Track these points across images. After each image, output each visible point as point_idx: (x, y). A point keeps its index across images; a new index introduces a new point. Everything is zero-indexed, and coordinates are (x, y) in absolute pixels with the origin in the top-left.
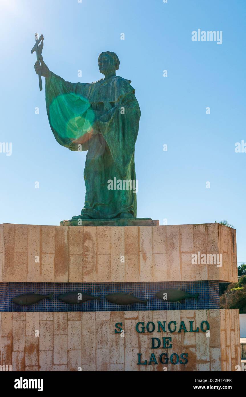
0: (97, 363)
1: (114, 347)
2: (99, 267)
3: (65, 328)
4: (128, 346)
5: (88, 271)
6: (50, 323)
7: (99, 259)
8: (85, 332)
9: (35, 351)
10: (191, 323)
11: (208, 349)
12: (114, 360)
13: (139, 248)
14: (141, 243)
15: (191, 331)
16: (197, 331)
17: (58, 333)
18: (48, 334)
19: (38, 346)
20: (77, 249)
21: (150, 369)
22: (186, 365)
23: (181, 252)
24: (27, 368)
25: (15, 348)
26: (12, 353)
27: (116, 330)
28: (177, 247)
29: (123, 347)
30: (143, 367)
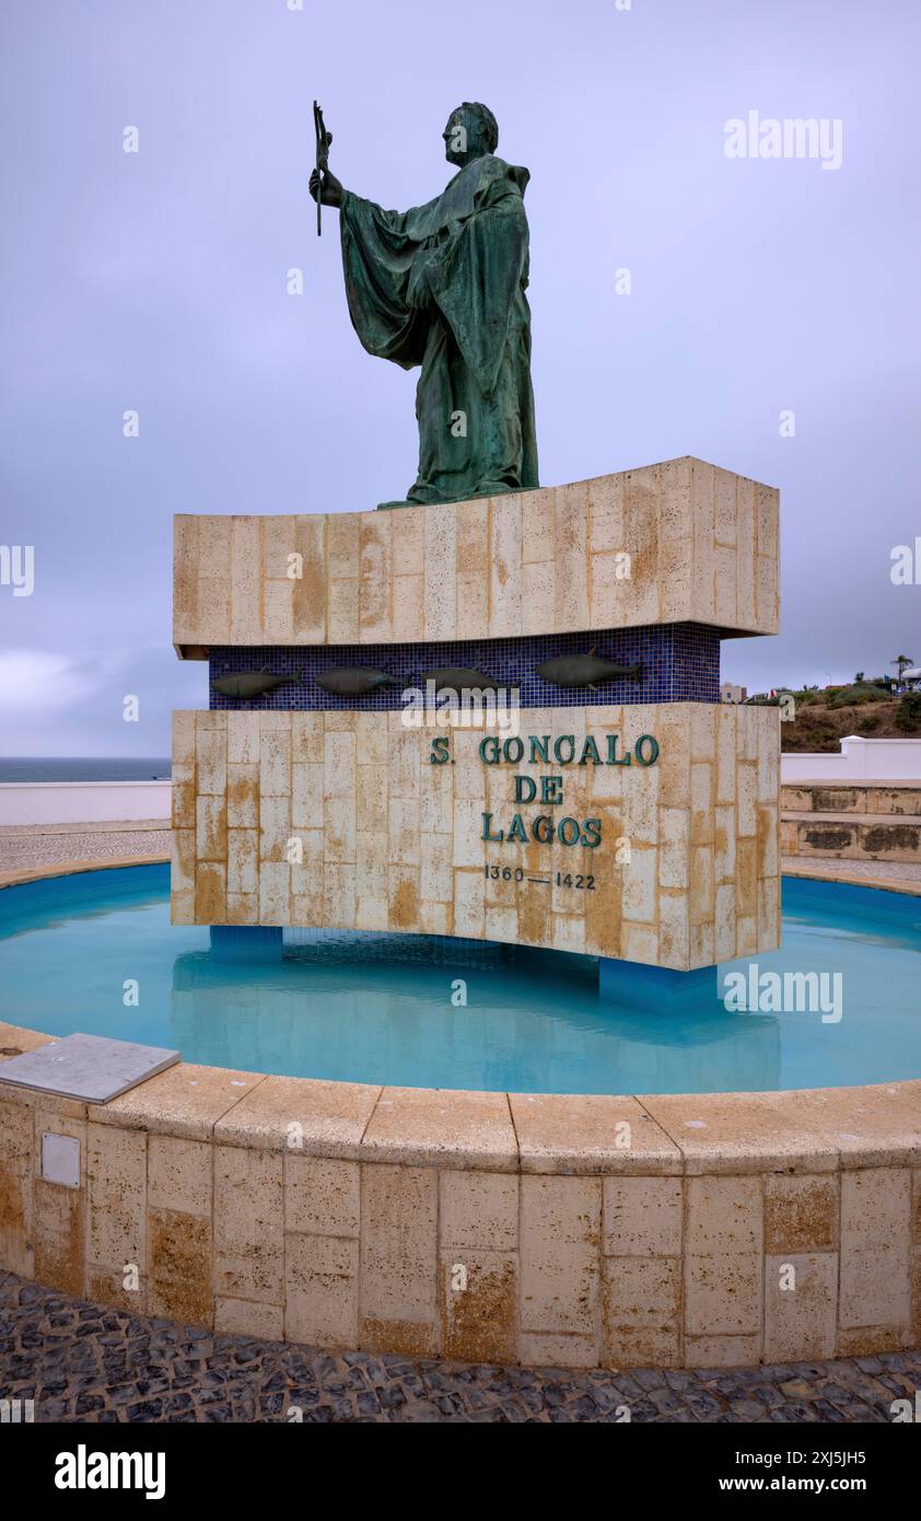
0: (392, 829)
1: (429, 795)
2: (397, 605)
3: (318, 749)
4: (462, 793)
5: (371, 616)
6: (283, 736)
7: (396, 587)
8: (364, 759)
9: (250, 796)
10: (612, 739)
11: (652, 814)
12: (429, 825)
13: (489, 554)
14: (494, 539)
15: (613, 762)
16: (626, 763)
17: (302, 758)
18: (278, 759)
19: (257, 785)
20: (345, 566)
21: (511, 853)
22: (597, 851)
23: (591, 554)
24: (231, 833)
25: (204, 788)
26: (195, 800)
27: (433, 755)
28: (581, 540)
29: (450, 796)
30: (494, 848)
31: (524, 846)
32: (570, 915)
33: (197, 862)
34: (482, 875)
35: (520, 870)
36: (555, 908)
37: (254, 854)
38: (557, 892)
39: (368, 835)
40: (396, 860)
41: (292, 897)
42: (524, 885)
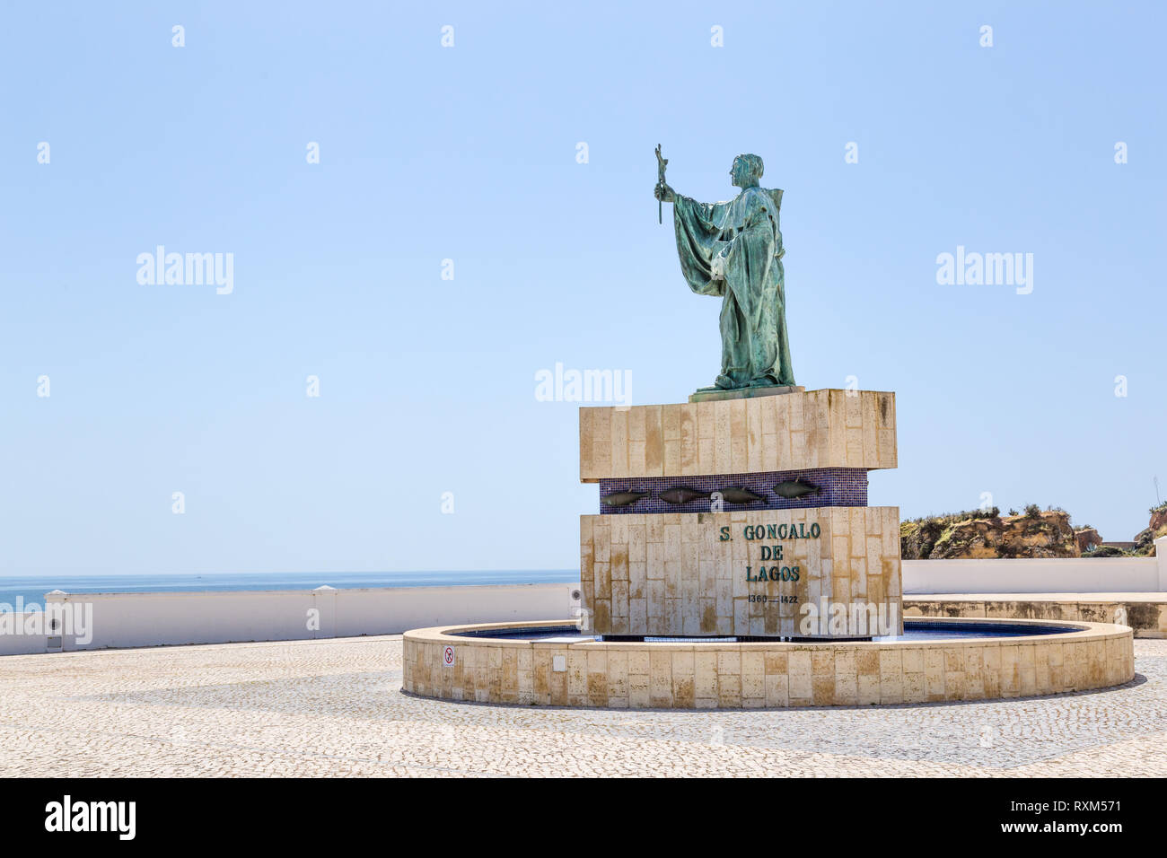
0: (701, 578)
1: (720, 558)
2: (701, 455)
3: (661, 535)
4: (736, 556)
5: (688, 462)
6: (641, 528)
7: (700, 445)
8: (686, 540)
9: (624, 562)
10: (802, 525)
11: (819, 559)
12: (720, 575)
13: (746, 428)
14: (748, 420)
15: (803, 537)
16: (808, 537)
17: (651, 540)
18: (639, 542)
19: (627, 556)
20: (673, 433)
21: (761, 587)
22: (798, 583)
23: (791, 432)
24: (613, 583)
25: (598, 558)
26: (593, 564)
27: (721, 536)
28: (787, 424)
29: (730, 558)
30: (752, 585)
31: (767, 583)
32: (787, 618)
33: (595, 599)
34: (747, 601)
35: (765, 596)
36: (781, 615)
37: (626, 595)
38: (781, 605)
39: (688, 582)
40: (703, 595)
41: (648, 618)
42: (767, 604)
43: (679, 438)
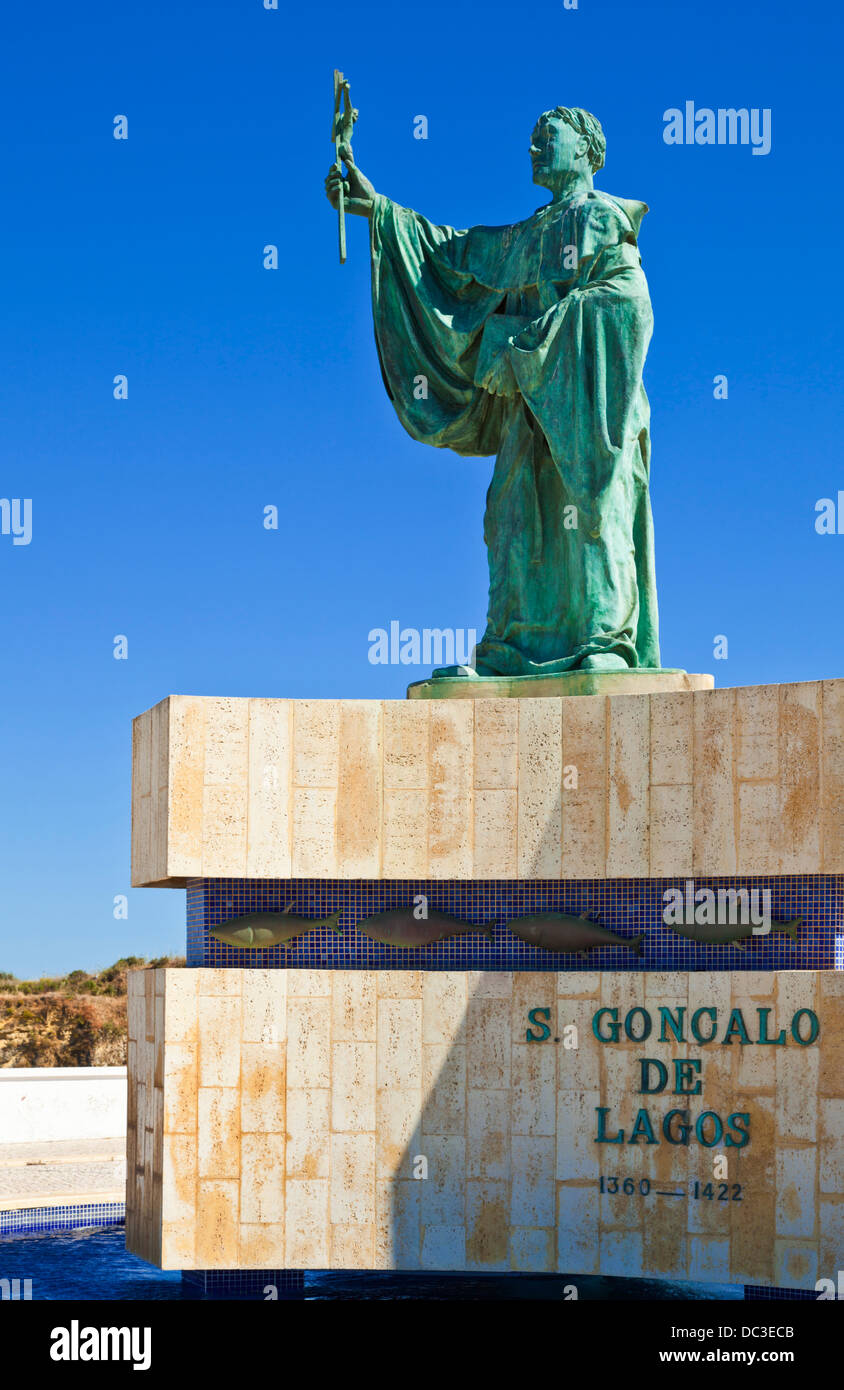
0: (471, 1132)
1: (524, 1085)
3: (371, 1021)
4: (569, 1082)
5: (445, 843)
6: (320, 1005)
7: (479, 802)
8: (434, 1036)
9: (274, 1087)
10: (764, 1013)
11: (813, 1098)
12: (523, 1125)
13: (607, 769)
14: (613, 750)
15: (765, 1041)
16: (780, 1042)
18: (313, 1039)
19: (283, 1073)
20: (409, 772)
21: (635, 1159)
22: (745, 1152)
23: (739, 781)
24: (246, 1140)
25: (209, 1078)
26: (196, 1093)
27: (529, 1031)
28: (726, 761)
29: (551, 1087)
30: (611, 1152)
31: (653, 1148)
32: (710, 1235)
33: (199, 1180)
34: (596, 1190)
35: (647, 1181)
36: (692, 1229)
37: (278, 1168)
38: (694, 1207)
39: (438, 1140)
40: (477, 1172)
41: (332, 1225)
42: (651, 1200)
43: (424, 783)
